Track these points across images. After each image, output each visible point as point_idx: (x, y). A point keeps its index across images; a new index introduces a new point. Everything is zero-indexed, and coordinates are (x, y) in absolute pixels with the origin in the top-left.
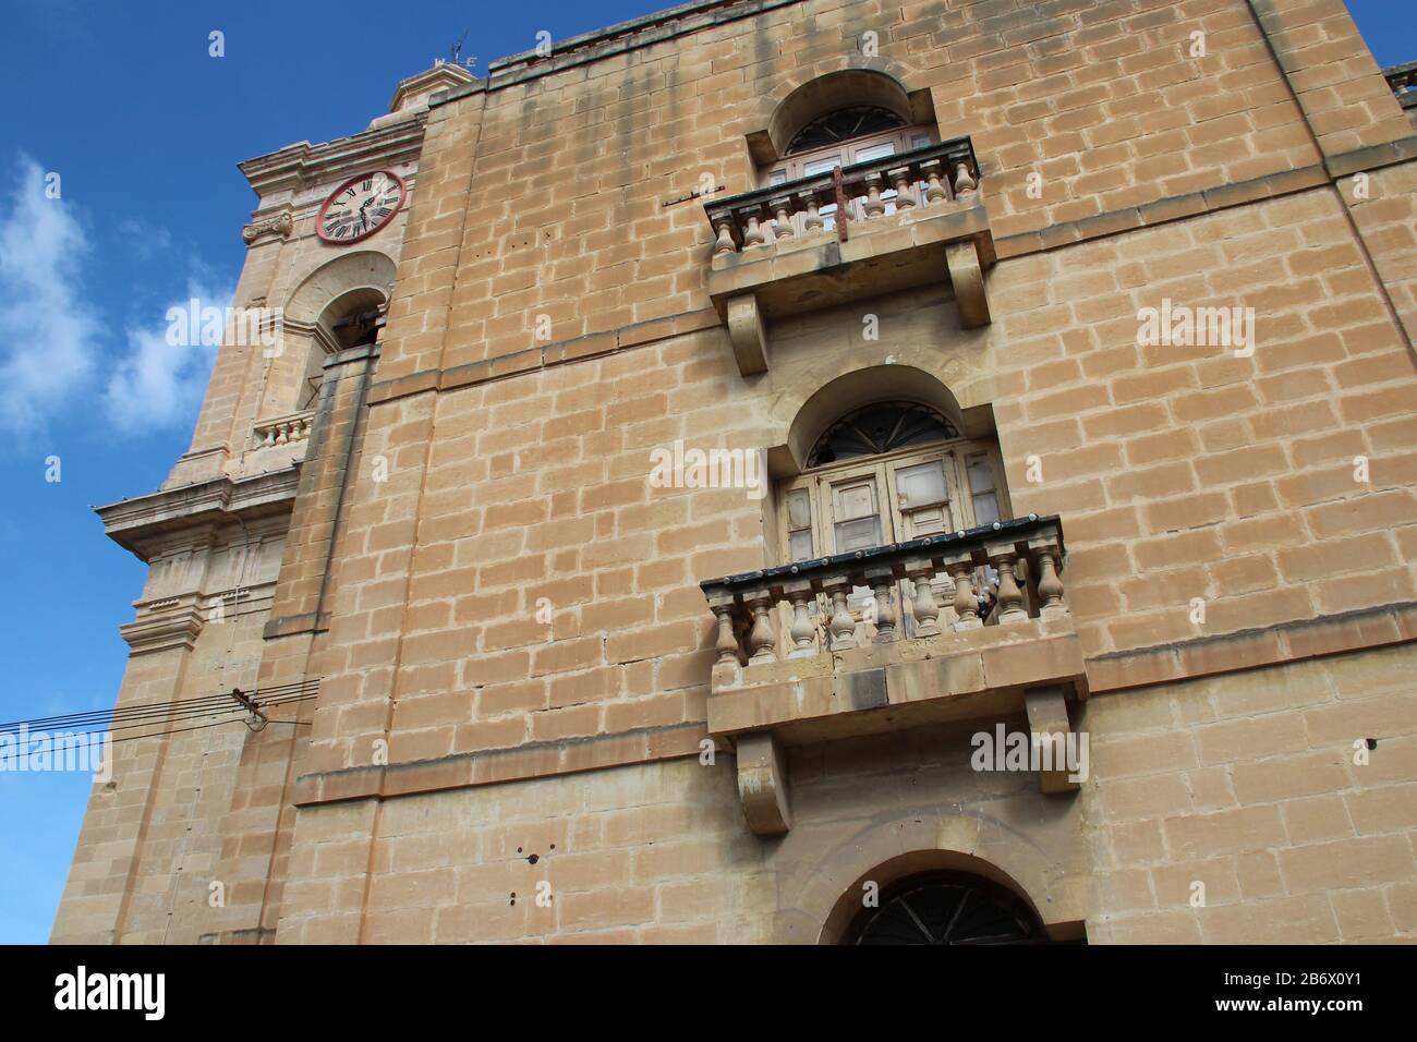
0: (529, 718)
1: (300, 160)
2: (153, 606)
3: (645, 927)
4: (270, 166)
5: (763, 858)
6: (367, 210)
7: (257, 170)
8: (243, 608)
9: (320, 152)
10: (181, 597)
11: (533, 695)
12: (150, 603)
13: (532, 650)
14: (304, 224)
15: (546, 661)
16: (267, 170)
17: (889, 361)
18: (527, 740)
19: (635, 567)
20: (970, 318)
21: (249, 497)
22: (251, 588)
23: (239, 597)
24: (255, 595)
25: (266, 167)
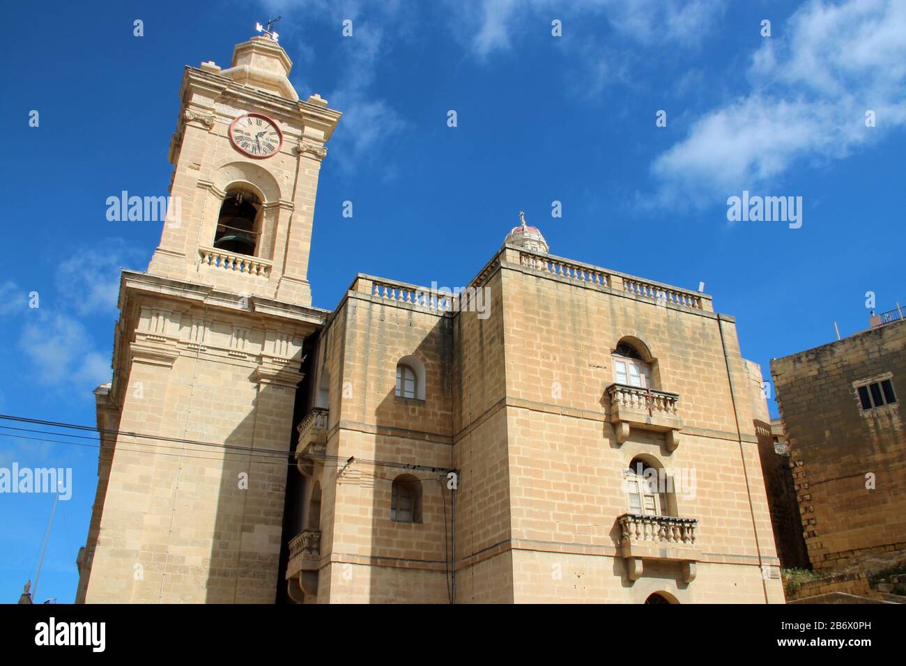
0: (573, 535)
1: (226, 87)
2: (149, 337)
3: (607, 599)
4: (207, 79)
5: (631, 587)
6: (260, 139)
7: (198, 77)
8: (201, 356)
9: (237, 88)
10: (168, 339)
11: (573, 529)
12: (147, 335)
13: (571, 514)
14: (221, 127)
15: (576, 519)
16: (204, 81)
17: (651, 454)
18: (573, 542)
19: (595, 496)
20: (668, 448)
21: (219, 300)
22: (208, 347)
23: (201, 350)
24: (209, 351)
25: (204, 78)
